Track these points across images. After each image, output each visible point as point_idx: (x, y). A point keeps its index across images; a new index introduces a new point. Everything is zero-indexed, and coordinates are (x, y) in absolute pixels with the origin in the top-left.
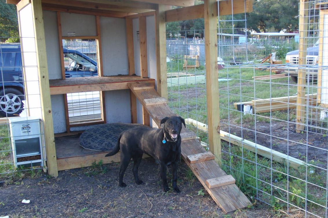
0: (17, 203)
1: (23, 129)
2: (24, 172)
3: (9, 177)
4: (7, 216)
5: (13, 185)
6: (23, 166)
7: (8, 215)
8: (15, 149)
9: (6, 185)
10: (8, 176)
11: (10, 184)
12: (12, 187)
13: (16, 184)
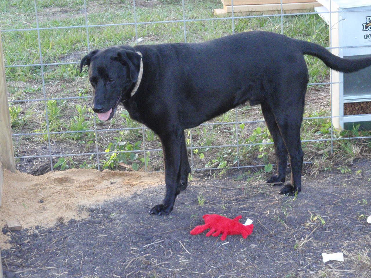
0: (354, 221)
1: (367, 27)
2: (358, 143)
3: (320, 152)
4: (338, 253)
5: (333, 173)
6: (358, 126)
7: (340, 251)
8: (342, 81)
9: (317, 172)
10: (318, 149)
11: (325, 169)
12: (333, 179)
13: (343, 171)
